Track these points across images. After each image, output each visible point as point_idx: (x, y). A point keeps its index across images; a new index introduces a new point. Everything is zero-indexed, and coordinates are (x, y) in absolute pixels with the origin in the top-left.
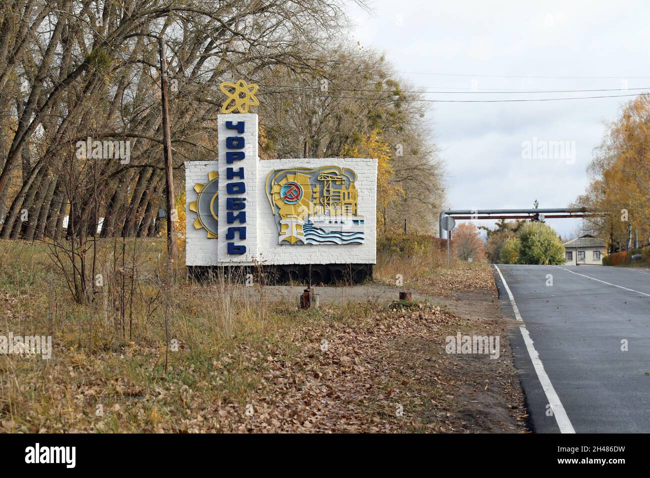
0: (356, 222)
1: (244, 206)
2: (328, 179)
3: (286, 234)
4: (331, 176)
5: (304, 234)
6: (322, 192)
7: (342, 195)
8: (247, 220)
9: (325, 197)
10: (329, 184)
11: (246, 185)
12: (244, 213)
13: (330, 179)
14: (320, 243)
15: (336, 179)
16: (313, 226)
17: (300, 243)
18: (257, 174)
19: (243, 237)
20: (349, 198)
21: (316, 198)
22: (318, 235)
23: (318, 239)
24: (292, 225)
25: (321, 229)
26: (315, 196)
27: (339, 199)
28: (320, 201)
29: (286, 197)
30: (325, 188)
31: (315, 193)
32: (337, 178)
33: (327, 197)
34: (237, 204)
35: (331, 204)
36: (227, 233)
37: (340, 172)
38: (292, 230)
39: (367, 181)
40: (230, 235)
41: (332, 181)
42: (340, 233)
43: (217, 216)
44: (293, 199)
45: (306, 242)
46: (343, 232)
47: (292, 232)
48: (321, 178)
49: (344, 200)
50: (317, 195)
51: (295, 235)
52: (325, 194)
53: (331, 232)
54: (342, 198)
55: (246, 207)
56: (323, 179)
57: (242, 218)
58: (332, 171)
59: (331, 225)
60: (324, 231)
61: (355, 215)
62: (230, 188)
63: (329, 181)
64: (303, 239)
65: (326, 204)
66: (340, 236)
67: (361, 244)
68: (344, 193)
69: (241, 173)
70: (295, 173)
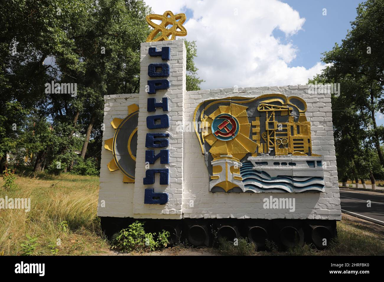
0: (310, 163)
1: (166, 144)
2: (270, 110)
3: (219, 178)
4: (274, 106)
5: (243, 179)
6: (263, 126)
7: (288, 128)
8: (170, 161)
9: (268, 132)
10: (272, 115)
11: (170, 118)
12: (167, 152)
13: (272, 109)
14: (264, 191)
15: (280, 109)
16: (254, 168)
17: (237, 190)
18: (183, 105)
19: (164, 181)
20: (298, 133)
21: (255, 134)
22: (260, 180)
23: (260, 185)
24: (226, 167)
25: (264, 173)
26: (254, 130)
27: (286, 135)
28: (261, 136)
29: (218, 132)
30: (268, 121)
31: (255, 126)
32: (282, 108)
33: (270, 131)
34: (158, 141)
35: (275, 140)
36: (145, 177)
37: (285, 101)
38: (226, 173)
39: (319, 111)
40: (149, 179)
41: (275, 112)
42: (290, 177)
43: (135, 156)
44: (228, 134)
45: (245, 189)
46: (294, 177)
47: (226, 176)
48: (262, 109)
49: (293, 134)
50: (257, 130)
51: (230, 179)
52: (267, 128)
53: (278, 176)
54: (289, 132)
55: (170, 145)
56: (264, 110)
57: (164, 158)
58: (276, 100)
59: (277, 167)
60: (268, 175)
61: (309, 153)
62: (151, 122)
63: (272, 111)
64: (241, 184)
65: (269, 140)
66: (291, 182)
67: (319, 192)
68: (292, 127)
69: (164, 105)
70: (228, 104)
